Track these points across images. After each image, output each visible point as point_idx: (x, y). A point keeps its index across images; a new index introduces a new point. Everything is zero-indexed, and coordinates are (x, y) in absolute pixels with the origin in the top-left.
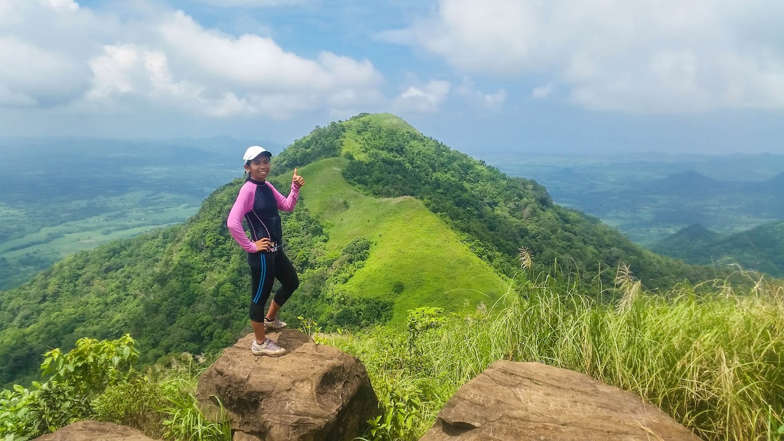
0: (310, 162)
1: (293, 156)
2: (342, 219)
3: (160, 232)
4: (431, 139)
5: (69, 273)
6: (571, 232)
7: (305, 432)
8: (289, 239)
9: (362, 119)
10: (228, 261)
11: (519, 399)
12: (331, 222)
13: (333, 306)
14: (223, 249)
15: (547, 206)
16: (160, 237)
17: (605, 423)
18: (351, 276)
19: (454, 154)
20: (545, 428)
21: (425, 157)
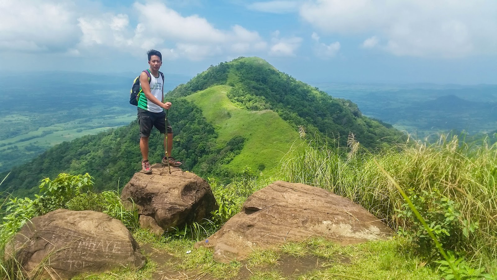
0: (207, 88)
1: (196, 84)
2: (226, 124)
3: (113, 131)
4: (284, 73)
5: (56, 156)
6: (373, 133)
7: (175, 213)
8: (193, 136)
9: (240, 60)
10: (155, 149)
11: (284, 198)
12: (219, 126)
13: (220, 178)
14: (152, 142)
15: (358, 117)
16: (113, 134)
17: (327, 209)
18: (232, 159)
19: (299, 83)
20: (295, 210)
21: (279, 85)
